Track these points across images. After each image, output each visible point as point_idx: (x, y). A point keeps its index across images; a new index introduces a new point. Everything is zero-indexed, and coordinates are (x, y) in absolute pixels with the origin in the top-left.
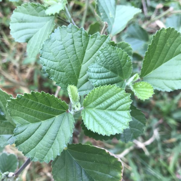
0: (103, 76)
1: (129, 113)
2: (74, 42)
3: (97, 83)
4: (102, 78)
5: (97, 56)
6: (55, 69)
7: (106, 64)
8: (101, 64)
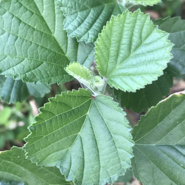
0: (90, 22)
1: (158, 29)
2: (19, 19)
3: (91, 36)
4: (91, 26)
5: (60, 7)
6: (30, 70)
7: (79, 6)
8: (73, 11)
